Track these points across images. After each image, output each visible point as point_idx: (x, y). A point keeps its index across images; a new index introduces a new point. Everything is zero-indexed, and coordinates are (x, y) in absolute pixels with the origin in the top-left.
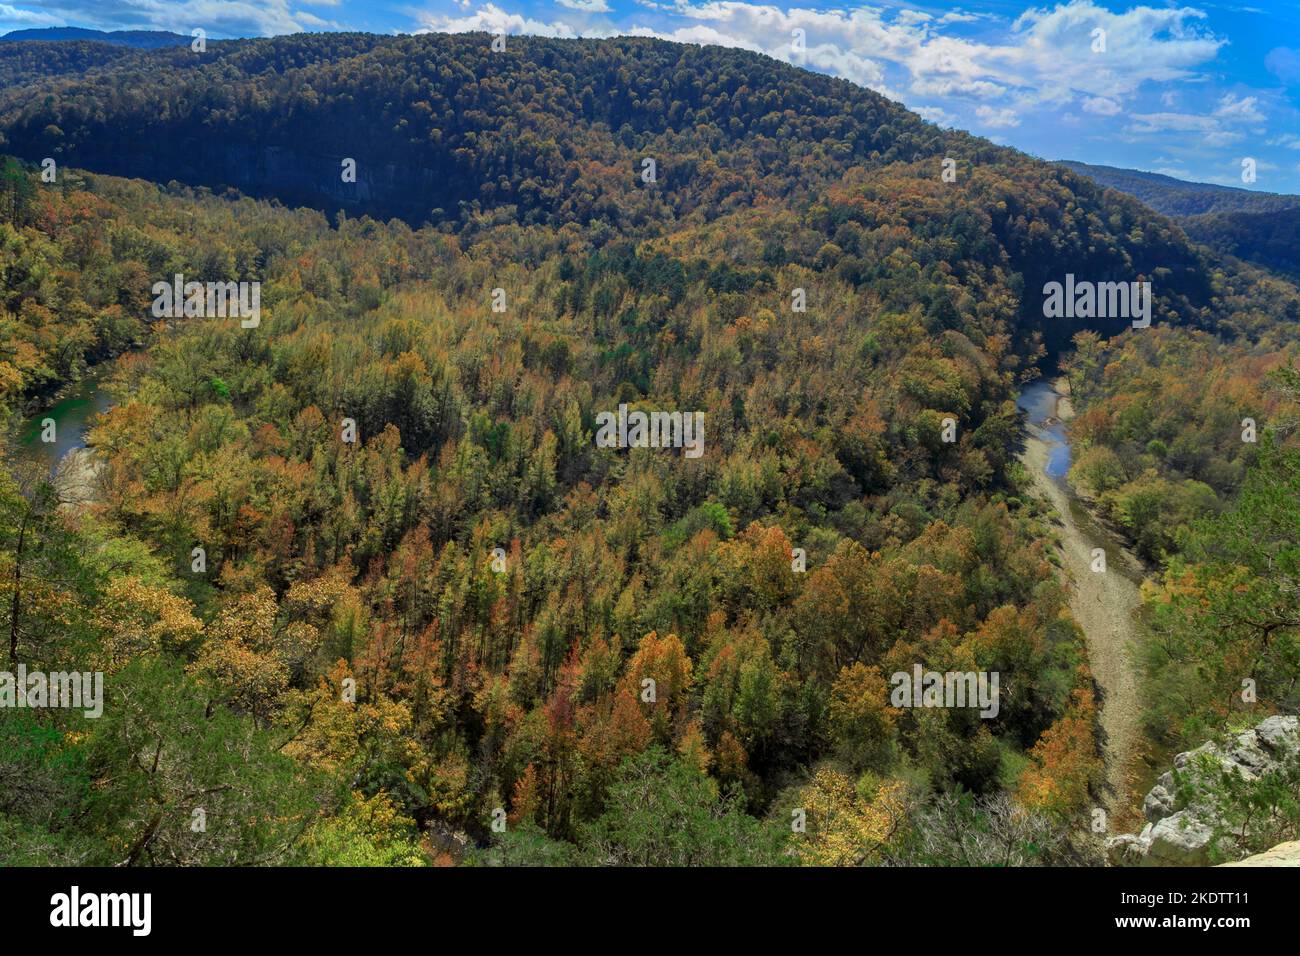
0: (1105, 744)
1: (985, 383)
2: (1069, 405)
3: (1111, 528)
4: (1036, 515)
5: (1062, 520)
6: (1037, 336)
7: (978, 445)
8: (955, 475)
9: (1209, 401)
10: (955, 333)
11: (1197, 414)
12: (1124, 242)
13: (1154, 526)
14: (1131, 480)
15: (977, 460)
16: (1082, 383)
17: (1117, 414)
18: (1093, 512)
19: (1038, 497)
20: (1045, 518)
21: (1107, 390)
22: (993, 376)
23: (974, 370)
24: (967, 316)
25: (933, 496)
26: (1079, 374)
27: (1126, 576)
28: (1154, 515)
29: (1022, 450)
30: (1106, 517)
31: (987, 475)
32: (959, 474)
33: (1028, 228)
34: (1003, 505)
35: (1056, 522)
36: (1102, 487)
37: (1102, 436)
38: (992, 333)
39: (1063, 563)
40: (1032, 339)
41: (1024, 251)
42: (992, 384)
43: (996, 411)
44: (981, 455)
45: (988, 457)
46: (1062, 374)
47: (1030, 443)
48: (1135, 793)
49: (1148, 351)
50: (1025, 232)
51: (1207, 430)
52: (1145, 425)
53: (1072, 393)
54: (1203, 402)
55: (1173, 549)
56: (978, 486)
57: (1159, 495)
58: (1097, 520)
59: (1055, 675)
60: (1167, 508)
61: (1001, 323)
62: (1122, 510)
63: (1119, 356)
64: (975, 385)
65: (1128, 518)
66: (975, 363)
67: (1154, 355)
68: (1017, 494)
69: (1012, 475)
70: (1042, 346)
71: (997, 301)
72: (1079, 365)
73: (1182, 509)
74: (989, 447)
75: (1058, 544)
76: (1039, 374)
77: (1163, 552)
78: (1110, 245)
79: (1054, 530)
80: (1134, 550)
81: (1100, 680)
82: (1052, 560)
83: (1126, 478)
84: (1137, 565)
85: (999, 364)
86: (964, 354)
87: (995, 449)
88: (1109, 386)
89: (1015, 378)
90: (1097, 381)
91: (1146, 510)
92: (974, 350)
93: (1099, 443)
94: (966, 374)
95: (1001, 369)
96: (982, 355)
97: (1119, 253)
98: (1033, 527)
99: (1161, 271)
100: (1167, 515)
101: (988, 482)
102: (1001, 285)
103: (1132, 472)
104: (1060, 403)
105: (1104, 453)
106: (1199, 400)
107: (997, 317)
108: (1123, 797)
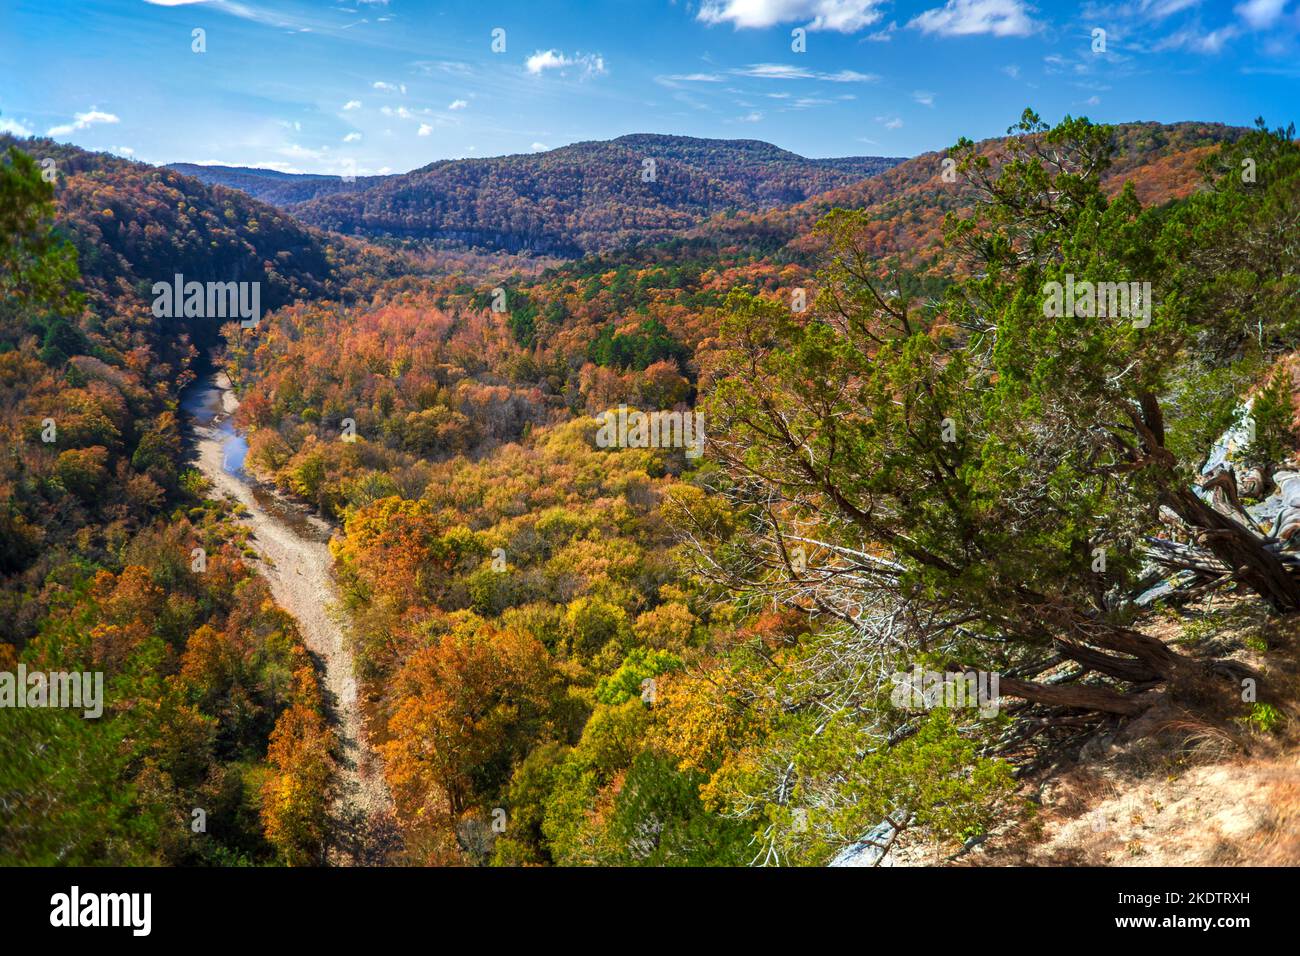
0: (337, 705)
1: (130, 403)
2: (233, 396)
3: (292, 501)
4: (223, 516)
5: (249, 512)
6: (184, 338)
7: (140, 470)
8: (121, 509)
9: (344, 359)
10: (82, 358)
11: (336, 374)
12: (242, 234)
13: (328, 488)
14: (296, 452)
15: (144, 485)
16: (237, 373)
17: (272, 395)
18: (276, 493)
19: (224, 498)
20: (233, 515)
21: (261, 374)
22: (140, 391)
23: (116, 391)
24: (95, 337)
25: (99, 542)
26: (232, 365)
27: (317, 541)
28: (323, 477)
29: (196, 456)
30: (289, 492)
31: (159, 496)
32: (125, 507)
33: (144, 234)
34: (184, 521)
35: (244, 515)
36: (276, 466)
37: (267, 419)
38: (131, 346)
39: (259, 554)
40: (179, 343)
41: (146, 257)
42: (140, 401)
43: (151, 427)
44: (146, 479)
45: (154, 478)
46: (218, 369)
47: (203, 446)
48: (371, 734)
49: (289, 329)
50: (141, 237)
51: (346, 388)
52: (297, 398)
53: (233, 385)
54: (341, 362)
55: (344, 503)
56: (152, 511)
57: (321, 457)
58: (281, 498)
59: (272, 670)
60: (332, 466)
61: (139, 335)
62: (297, 482)
63: (265, 338)
64: (119, 407)
65: (304, 488)
66: (112, 383)
67: (295, 331)
68: (199, 503)
69: (191, 485)
70: (192, 347)
71: (128, 313)
72: (230, 357)
73: (342, 463)
74: (153, 468)
75: (251, 536)
76: (193, 376)
77: (337, 507)
78: (231, 238)
79: (243, 524)
80: (319, 514)
81: (317, 649)
82: (247, 556)
83: (291, 451)
84: (323, 526)
85: (147, 377)
86: (100, 377)
87: (161, 466)
88: (263, 368)
89: (169, 387)
90: (251, 368)
91: (315, 474)
92: (110, 371)
93: (264, 425)
94: (105, 399)
95: (148, 382)
96: (121, 373)
97: (241, 244)
98: (222, 530)
99: (283, 254)
100: (331, 473)
101: (163, 503)
102: (130, 296)
103: (296, 444)
104: (224, 397)
105: (269, 434)
106: (336, 362)
107: (133, 328)
108: (363, 744)
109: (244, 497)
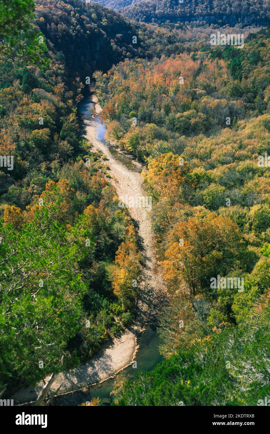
0: (143, 243)
1: (58, 109)
2: (99, 106)
3: (126, 154)
4: (97, 159)
5: (108, 158)
6: (78, 79)
7: (63, 139)
8: (56, 155)
9: (148, 87)
10: (37, 89)
11: (144, 95)
13: (141, 148)
14: (127, 132)
15: (65, 145)
16: (101, 95)
17: (116, 105)
18: (119, 150)
19: (97, 152)
20: (101, 159)
21: (111, 95)
22: (61, 104)
23: (52, 104)
24: (41, 79)
25: (49, 169)
26: (99, 91)
27: (136, 172)
28: (139, 143)
29: (85, 133)
30: (124, 150)
31: (71, 150)
32: (58, 154)
33: (58, 29)
34: (82, 161)
35: (105, 159)
36: (119, 138)
37: (114, 116)
38: (56, 83)
39: (112, 176)
40: (76, 81)
41: (59, 40)
42: (62, 108)
43: (67, 120)
44: (66, 142)
45: (69, 142)
46: (93, 93)
47: (88, 129)
48: (157, 256)
49: (123, 73)
50: (57, 31)
51: (149, 102)
52: (127, 106)
53: (99, 101)
55: (148, 155)
56: (69, 156)
57: (138, 134)
58: (121, 152)
59: (117, 226)
60: (143, 138)
61: (59, 78)
62: (128, 145)
64: (53, 111)
65: (130, 148)
66: (51, 101)
67: (125, 74)
68: (87, 154)
69: (84, 146)
70: (81, 83)
71: (54, 68)
72: (98, 88)
73: (147, 137)
74: (68, 138)
75: (108, 169)
76: (83, 97)
77: (145, 157)
78: (95, 28)
79: (105, 163)
80: (137, 160)
81: (136, 218)
82: (107, 177)
83: (125, 131)
84: (139, 165)
85: (64, 97)
86: (45, 98)
87: (71, 137)
88: (112, 93)
89: (73, 102)
90: (107, 93)
91: (135, 142)
92: (49, 95)
93: (113, 119)
94: (48, 107)
95: (64, 100)
96: (53, 96)
97: (99, 31)
98: (97, 166)
99: (119, 36)
100: (143, 141)
101: (73, 153)
102: (54, 60)
103: (127, 128)
104: (96, 107)
105: (115, 123)
106: (144, 89)
107: (57, 75)
108: (154, 260)
109: (106, 152)
